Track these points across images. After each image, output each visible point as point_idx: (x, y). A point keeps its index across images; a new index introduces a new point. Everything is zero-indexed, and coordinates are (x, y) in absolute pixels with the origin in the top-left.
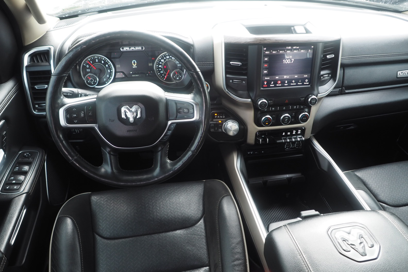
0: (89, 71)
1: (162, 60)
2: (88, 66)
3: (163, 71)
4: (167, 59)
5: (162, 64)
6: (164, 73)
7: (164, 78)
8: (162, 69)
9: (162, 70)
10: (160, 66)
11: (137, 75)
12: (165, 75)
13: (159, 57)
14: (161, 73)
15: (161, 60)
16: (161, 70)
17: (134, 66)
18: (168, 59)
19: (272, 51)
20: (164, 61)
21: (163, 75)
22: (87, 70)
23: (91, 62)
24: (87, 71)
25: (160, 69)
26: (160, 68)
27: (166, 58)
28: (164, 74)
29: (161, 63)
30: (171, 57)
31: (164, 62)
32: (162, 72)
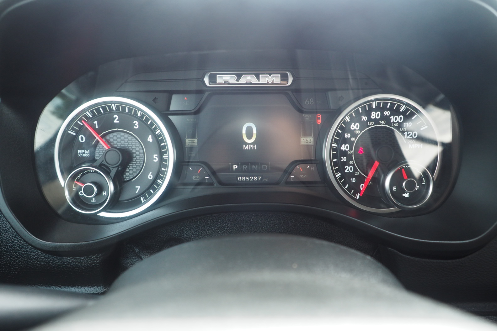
0: (84, 155)
1: (355, 127)
2: (82, 139)
3: (353, 165)
4: (372, 120)
5: (353, 139)
6: (357, 173)
7: (355, 194)
8: (349, 157)
9: (350, 163)
10: (344, 148)
11: (256, 178)
12: (360, 179)
13: (344, 116)
14: (346, 171)
15: (350, 123)
16: (346, 163)
17: (246, 144)
18: (376, 121)
20: (361, 130)
21: (353, 180)
22: (79, 151)
23: (96, 122)
24: (77, 154)
25: (344, 159)
26: (344, 153)
27: (370, 119)
28: (356, 177)
29: (347, 136)
30: (387, 113)
31: (358, 132)
32: (349, 169)
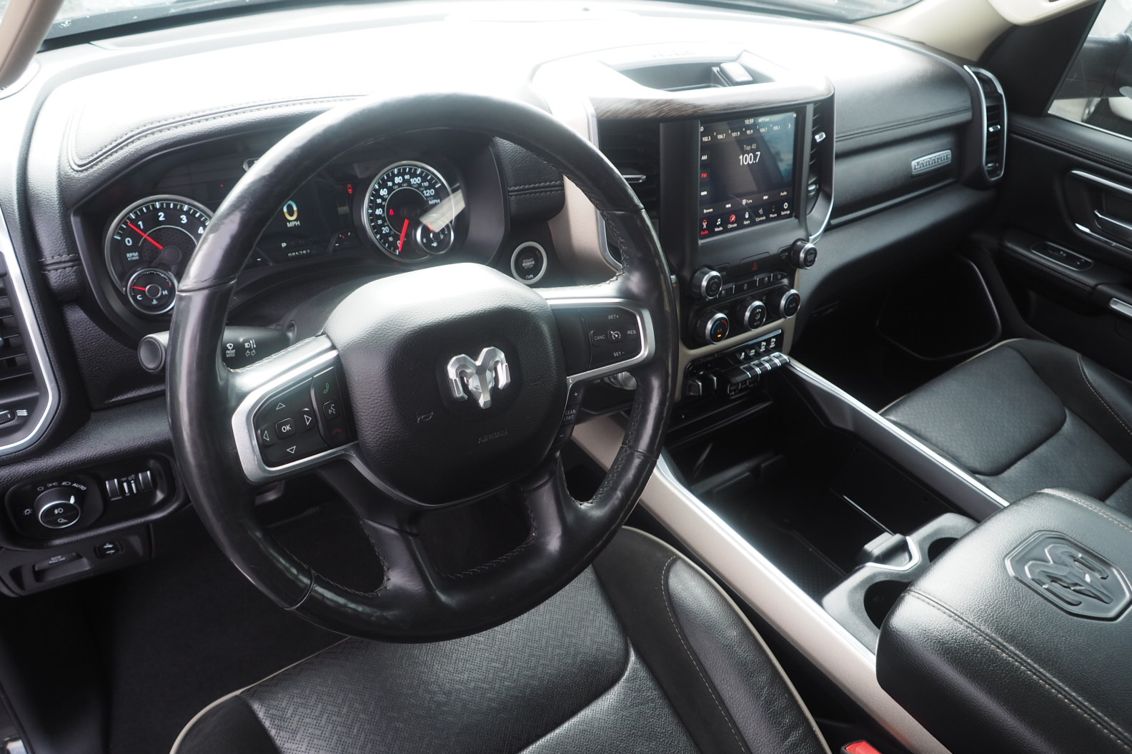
0: (134, 258)
1: (383, 192)
2: (129, 242)
3: (388, 226)
4: (397, 184)
5: (383, 203)
6: (392, 233)
7: (395, 250)
8: (383, 219)
9: (385, 224)
10: (379, 212)
11: (305, 252)
12: (396, 238)
13: (374, 185)
14: (384, 232)
15: (379, 190)
16: (383, 225)
17: (289, 221)
18: (400, 185)
19: (717, 135)
20: (388, 194)
21: (391, 239)
22: (128, 255)
23: (140, 223)
24: (127, 258)
25: (380, 222)
26: (379, 217)
27: (394, 184)
28: (392, 236)
29: (379, 201)
30: (407, 177)
31: (386, 197)
32: (385, 230)
